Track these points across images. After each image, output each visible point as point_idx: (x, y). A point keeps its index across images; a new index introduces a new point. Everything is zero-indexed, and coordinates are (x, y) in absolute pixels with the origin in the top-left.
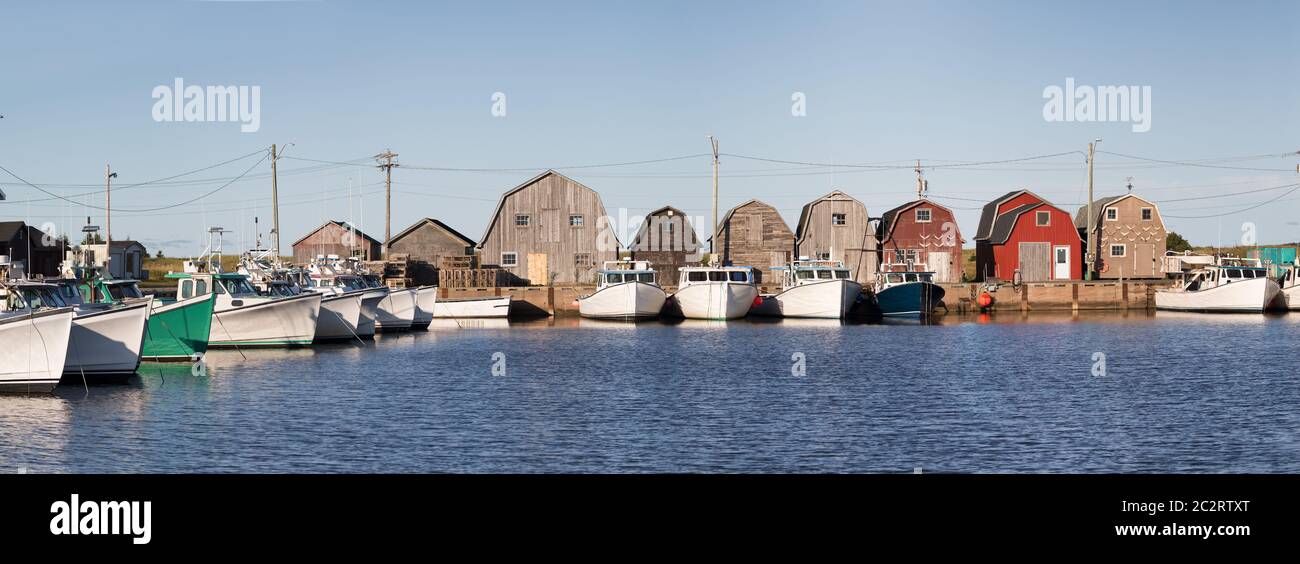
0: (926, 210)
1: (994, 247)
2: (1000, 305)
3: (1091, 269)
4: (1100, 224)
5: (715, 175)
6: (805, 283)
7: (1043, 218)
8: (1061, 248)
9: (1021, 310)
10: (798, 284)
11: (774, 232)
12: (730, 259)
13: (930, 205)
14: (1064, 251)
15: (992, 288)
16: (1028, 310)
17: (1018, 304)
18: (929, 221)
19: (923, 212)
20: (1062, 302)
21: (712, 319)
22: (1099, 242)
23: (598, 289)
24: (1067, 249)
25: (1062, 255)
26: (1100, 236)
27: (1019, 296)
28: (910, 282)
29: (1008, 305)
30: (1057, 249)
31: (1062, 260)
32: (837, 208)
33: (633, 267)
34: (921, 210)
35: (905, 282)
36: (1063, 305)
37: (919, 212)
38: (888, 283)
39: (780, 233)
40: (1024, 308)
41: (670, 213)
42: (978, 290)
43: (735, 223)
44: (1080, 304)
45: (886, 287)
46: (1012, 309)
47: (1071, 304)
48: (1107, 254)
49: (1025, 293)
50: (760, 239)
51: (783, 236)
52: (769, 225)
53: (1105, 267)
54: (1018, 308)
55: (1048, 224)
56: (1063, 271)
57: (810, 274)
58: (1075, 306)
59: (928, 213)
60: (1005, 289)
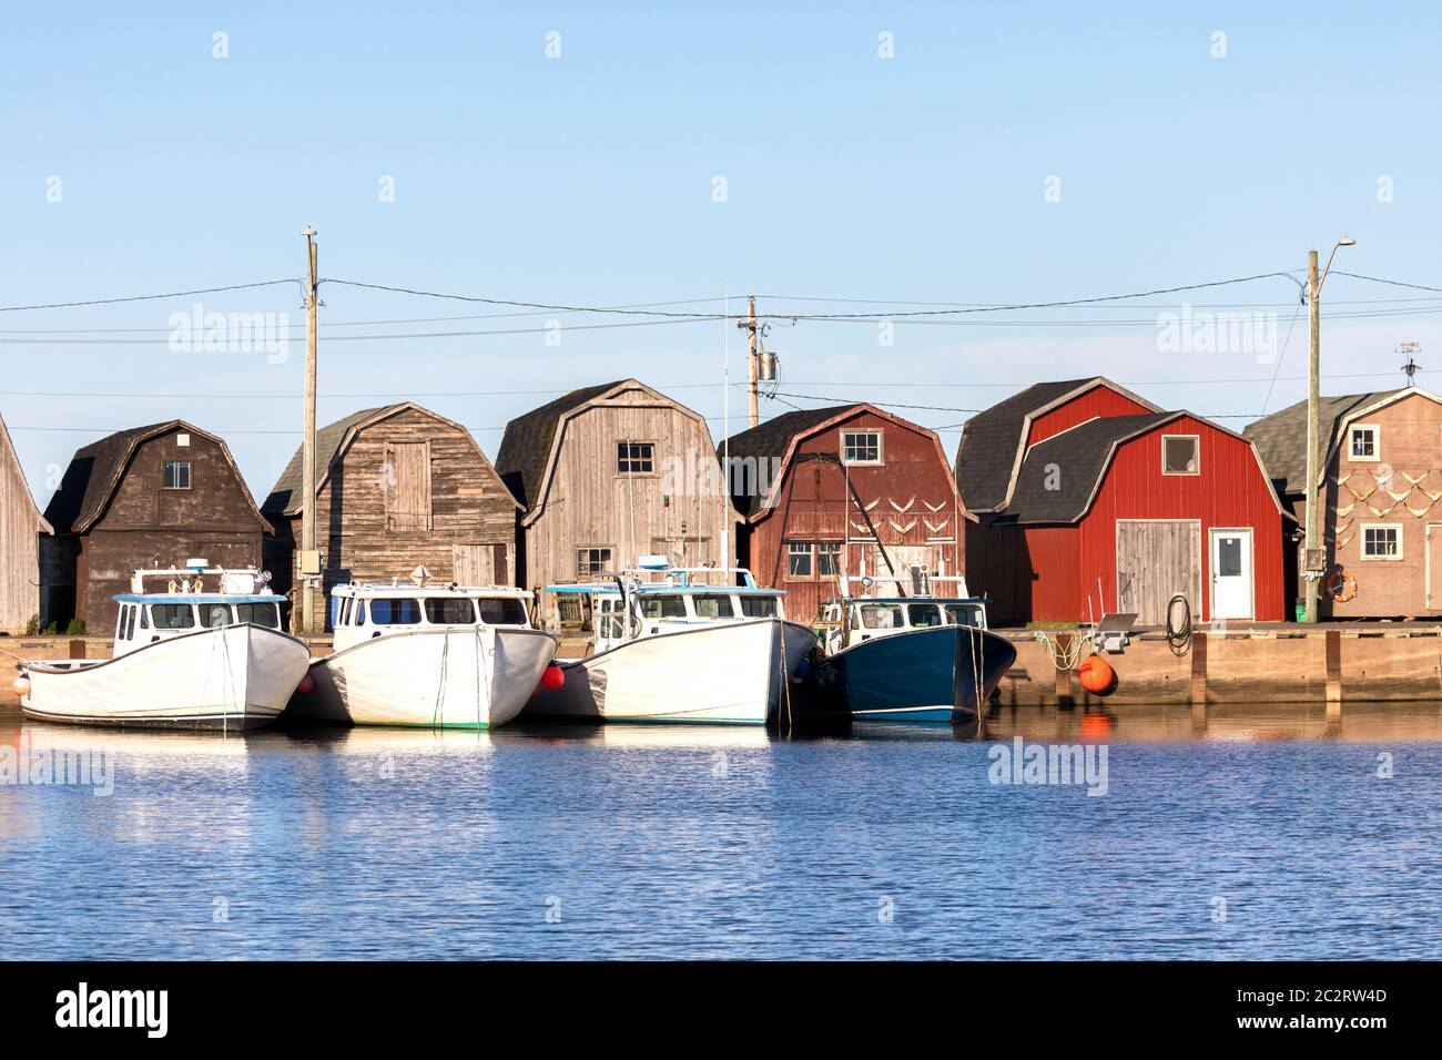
0: (869, 431)
1: (1028, 532)
2: (1134, 689)
3: (1309, 593)
4: (1332, 467)
5: (309, 337)
6: (664, 628)
7: (1180, 454)
8: (1230, 535)
9: (1189, 703)
10: (646, 633)
11: (463, 493)
12: (344, 565)
13: (880, 419)
14: (1237, 542)
15: (1114, 644)
16: (1209, 703)
17: (1182, 685)
18: (878, 462)
19: (861, 439)
20: (1298, 678)
21: (442, 728)
22: (1331, 519)
23: (121, 647)
24: (1246, 538)
25: (1230, 554)
26: (1332, 501)
27: (1185, 668)
28: (922, 627)
29: (1153, 688)
30: (1216, 536)
31: (1230, 567)
32: (631, 427)
33: (212, 584)
34: (856, 432)
35: (907, 628)
36: (1300, 688)
37: (850, 440)
38: (863, 630)
39: (478, 494)
40: (1199, 697)
41: (183, 440)
42: (1075, 650)
43: (357, 468)
44: (1345, 688)
45: (856, 639)
46: (1165, 698)
47: (1320, 687)
48: (1352, 551)
49: (1200, 657)
50: (424, 509)
51: (486, 503)
52: (447, 472)
53: (1348, 586)
54: (1182, 696)
55: (1194, 468)
56: (1235, 597)
57: (672, 606)
58: (1333, 692)
59: (873, 439)
60: (1144, 646)
